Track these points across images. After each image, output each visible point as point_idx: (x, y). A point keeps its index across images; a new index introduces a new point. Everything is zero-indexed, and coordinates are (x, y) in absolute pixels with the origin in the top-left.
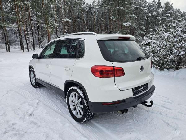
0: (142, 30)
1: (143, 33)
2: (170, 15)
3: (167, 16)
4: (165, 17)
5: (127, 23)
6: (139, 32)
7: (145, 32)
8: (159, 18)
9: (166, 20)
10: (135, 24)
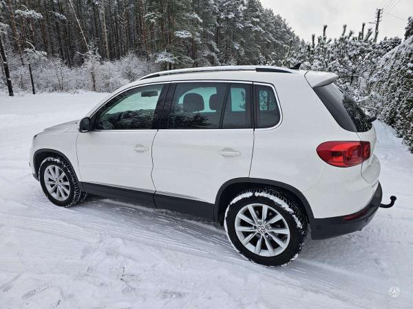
0: (212, 49)
1: (214, 54)
2: (258, 20)
3: (253, 23)
4: (251, 25)
5: (183, 33)
6: (207, 53)
7: (217, 53)
8: (240, 26)
9: (253, 29)
10: (198, 34)
